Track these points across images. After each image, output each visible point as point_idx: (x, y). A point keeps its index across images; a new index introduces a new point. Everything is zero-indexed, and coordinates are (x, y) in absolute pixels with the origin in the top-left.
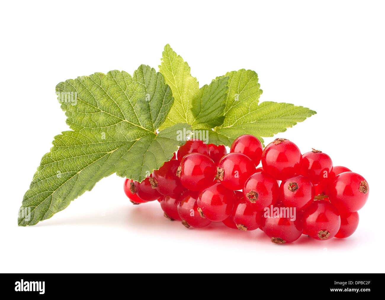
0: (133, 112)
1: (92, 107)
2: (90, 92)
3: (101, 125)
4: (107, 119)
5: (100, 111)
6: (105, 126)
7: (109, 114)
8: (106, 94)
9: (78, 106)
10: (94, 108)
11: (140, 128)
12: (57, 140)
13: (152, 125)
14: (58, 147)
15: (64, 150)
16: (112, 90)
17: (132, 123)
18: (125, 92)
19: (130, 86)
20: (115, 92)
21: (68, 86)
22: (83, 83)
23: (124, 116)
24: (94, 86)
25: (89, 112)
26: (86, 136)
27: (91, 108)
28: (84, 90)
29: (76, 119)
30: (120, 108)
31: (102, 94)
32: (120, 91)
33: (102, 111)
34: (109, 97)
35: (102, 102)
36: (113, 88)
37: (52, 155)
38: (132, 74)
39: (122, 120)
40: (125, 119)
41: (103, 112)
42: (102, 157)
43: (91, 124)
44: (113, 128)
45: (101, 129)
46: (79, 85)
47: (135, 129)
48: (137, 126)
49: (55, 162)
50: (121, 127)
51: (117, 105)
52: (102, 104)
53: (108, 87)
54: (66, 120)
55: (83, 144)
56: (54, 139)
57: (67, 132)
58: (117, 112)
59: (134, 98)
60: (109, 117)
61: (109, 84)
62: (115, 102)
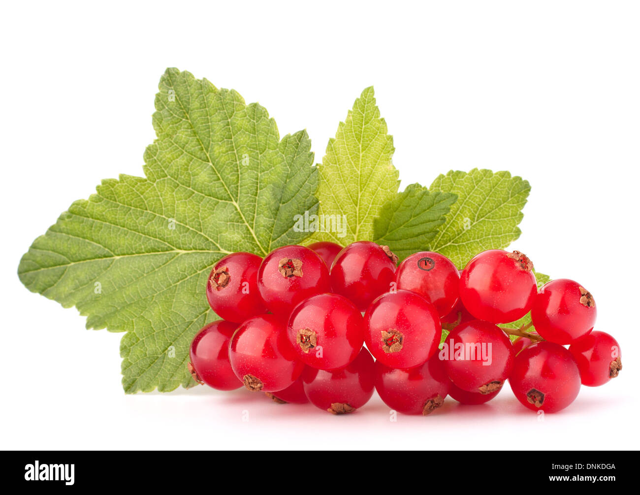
0: (254, 200)
1: (200, 147)
2: (209, 118)
3: (197, 186)
4: (210, 183)
5: (208, 161)
6: (202, 193)
7: (218, 177)
8: (231, 138)
9: (178, 131)
10: (203, 150)
11: (250, 234)
12: (104, 187)
13: (269, 242)
14: (103, 199)
15: (110, 209)
16: (243, 139)
17: (244, 215)
18: (260, 156)
19: (270, 152)
20: (245, 145)
21: (181, 85)
22: (206, 96)
23: (239, 195)
24: (220, 112)
25: (190, 152)
26: (162, 196)
27: (197, 147)
28: (200, 109)
29: (163, 155)
30: (240, 176)
31: (224, 136)
32: (254, 148)
33: (211, 164)
34: (233, 147)
35: (218, 149)
36: (246, 136)
37: (89, 206)
38: (282, 136)
39: (232, 201)
40: (236, 201)
41: (211, 167)
42: (162, 251)
43: (183, 177)
44: (212, 203)
45: (194, 195)
46: (199, 95)
47: (238, 233)
48: (247, 227)
49: (90, 219)
50: (223, 211)
51: (238, 170)
52: (215, 153)
53: (239, 130)
54: (147, 146)
55: (146, 209)
56: (100, 184)
57: (130, 179)
58: (231, 181)
59: (266, 177)
60: (215, 180)
61: (242, 125)
62: (238, 162)
